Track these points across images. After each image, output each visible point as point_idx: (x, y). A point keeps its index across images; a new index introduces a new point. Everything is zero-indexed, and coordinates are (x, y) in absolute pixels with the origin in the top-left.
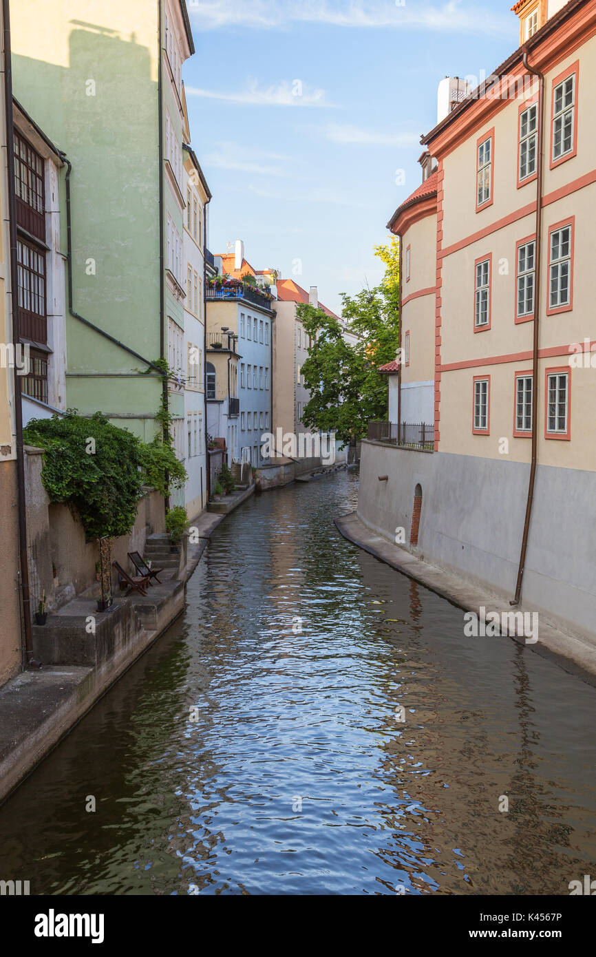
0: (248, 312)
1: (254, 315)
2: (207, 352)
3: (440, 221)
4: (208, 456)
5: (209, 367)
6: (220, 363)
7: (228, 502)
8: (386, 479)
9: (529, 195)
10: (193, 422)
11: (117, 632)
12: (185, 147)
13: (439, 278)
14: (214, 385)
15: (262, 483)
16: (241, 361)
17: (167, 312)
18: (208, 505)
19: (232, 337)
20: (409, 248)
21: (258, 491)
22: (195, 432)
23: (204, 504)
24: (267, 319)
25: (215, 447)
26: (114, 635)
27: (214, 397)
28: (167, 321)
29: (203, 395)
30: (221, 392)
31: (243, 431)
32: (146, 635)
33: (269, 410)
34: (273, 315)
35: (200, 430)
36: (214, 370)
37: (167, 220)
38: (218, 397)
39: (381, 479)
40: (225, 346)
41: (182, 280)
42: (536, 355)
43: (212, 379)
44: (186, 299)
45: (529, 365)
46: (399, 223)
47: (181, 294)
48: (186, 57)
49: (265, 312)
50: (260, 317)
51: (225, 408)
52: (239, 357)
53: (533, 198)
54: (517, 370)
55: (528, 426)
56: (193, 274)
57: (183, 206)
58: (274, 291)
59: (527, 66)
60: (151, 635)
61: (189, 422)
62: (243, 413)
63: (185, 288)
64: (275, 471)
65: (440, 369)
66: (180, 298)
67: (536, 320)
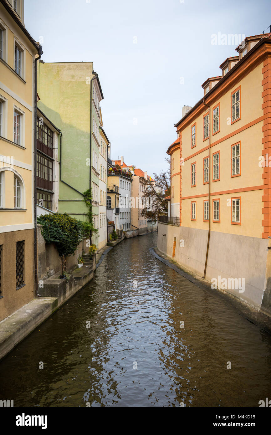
0: (123, 180)
1: (125, 180)
2: (108, 193)
3: (181, 151)
4: (108, 227)
5: (108, 198)
6: (113, 196)
7: (114, 242)
8: (165, 235)
9: (206, 144)
10: (102, 216)
11: (67, 286)
12: (100, 128)
13: (181, 169)
14: (111, 203)
15: (127, 236)
16: (120, 195)
17: (92, 180)
18: (107, 243)
19: (117, 188)
20: (173, 160)
21: (126, 238)
22: (103, 219)
23: (106, 243)
24: (129, 182)
25: (110, 224)
26: (66, 287)
27: (111, 207)
28: (92, 183)
29: (106, 207)
30: (113, 206)
31: (121, 219)
32: (78, 287)
33: (130, 212)
34: (131, 181)
35: (105, 219)
36: (111, 199)
37: (92, 150)
38: (112, 207)
39: (163, 235)
40: (114, 191)
41: (98, 169)
42: (210, 195)
43: (110, 201)
44: (100, 176)
45: (207, 198)
46: (170, 151)
47: (98, 174)
48: (101, 100)
49: (128, 180)
50: (127, 181)
51: (114, 211)
52: (119, 194)
53: (208, 145)
54: (205, 200)
55: (208, 218)
56: (103, 167)
57: (99, 146)
58: (132, 172)
59: (205, 104)
60: (80, 287)
61: (100, 216)
62: (121, 213)
63: (99, 172)
64: (132, 232)
65: (181, 199)
66: (98, 175)
67: (209, 183)
